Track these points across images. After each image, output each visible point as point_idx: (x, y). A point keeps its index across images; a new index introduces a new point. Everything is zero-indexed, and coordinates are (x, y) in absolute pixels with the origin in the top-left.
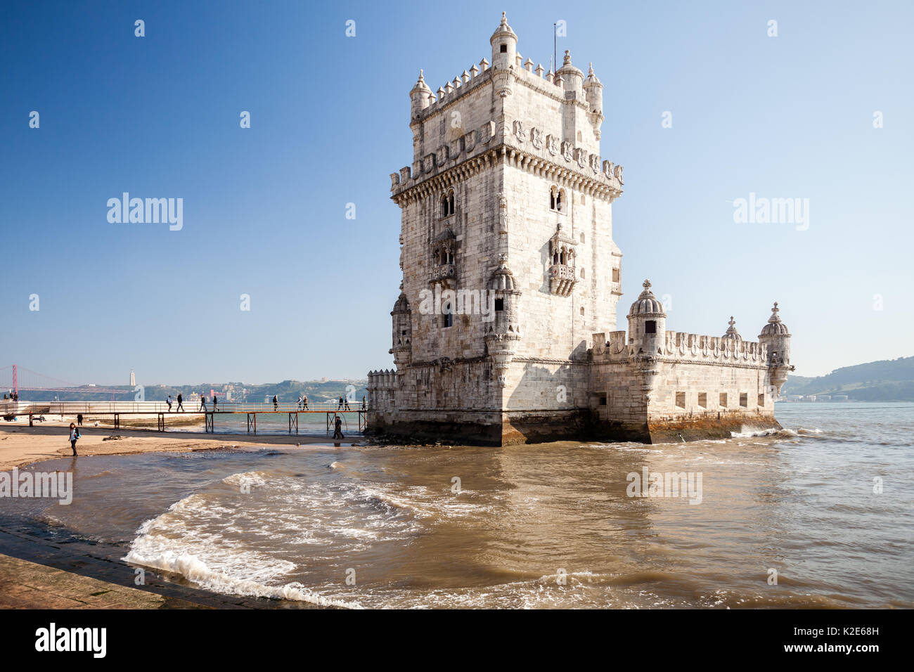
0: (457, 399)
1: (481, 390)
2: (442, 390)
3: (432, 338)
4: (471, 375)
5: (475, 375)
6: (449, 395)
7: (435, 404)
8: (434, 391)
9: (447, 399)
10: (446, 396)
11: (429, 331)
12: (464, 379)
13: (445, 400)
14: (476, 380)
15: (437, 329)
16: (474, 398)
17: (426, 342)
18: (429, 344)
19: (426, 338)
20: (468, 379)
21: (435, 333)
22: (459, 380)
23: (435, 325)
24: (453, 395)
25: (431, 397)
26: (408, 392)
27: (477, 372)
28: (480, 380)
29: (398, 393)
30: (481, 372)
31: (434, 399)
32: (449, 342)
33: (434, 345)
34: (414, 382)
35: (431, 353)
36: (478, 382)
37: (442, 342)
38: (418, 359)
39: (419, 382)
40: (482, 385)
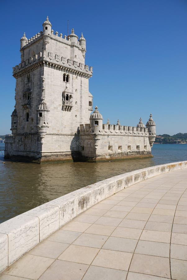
0: (29, 147)
2: (25, 144)
3: (23, 125)
4: (33, 139)
8: (23, 144)
10: (27, 146)
11: (22, 123)
12: (31, 141)
13: (26, 148)
16: (34, 147)
17: (21, 126)
20: (33, 141)
21: (24, 123)
22: (30, 141)
26: (16, 144)
27: (35, 138)
28: (36, 141)
30: (36, 138)
31: (23, 147)
32: (28, 127)
33: (24, 128)
34: (18, 141)
35: (23, 131)
36: (35, 142)
37: (26, 127)
38: (19, 133)
39: (19, 141)
40: (36, 143)
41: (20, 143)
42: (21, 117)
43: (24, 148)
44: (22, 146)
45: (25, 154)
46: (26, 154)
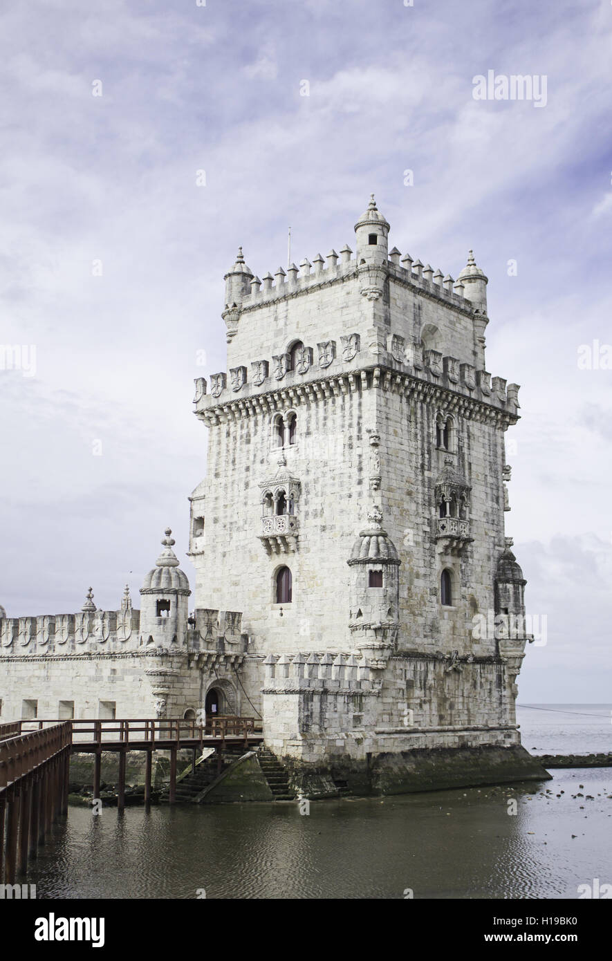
0: (466, 712)
1: (494, 700)
2: (445, 699)
3: (430, 616)
4: (483, 680)
5: (487, 680)
6: (456, 707)
7: (436, 720)
8: (435, 700)
9: (453, 712)
10: (452, 707)
11: (425, 604)
12: (474, 685)
13: (451, 714)
14: (489, 687)
15: (436, 605)
16: (487, 711)
17: (421, 620)
18: (425, 625)
19: (421, 615)
20: (479, 684)
21: (434, 610)
22: (468, 686)
23: (434, 598)
24: (461, 707)
25: (430, 709)
26: (390, 700)
27: (490, 676)
28: (493, 687)
29: (370, 702)
30: (493, 677)
31: (435, 712)
32: (454, 628)
33: (434, 628)
34: (402, 684)
35: (430, 641)
36: (490, 690)
37: (445, 626)
38: (409, 646)
39: (410, 685)
40: (495, 694)
41: (418, 693)
42: (418, 576)
43: (441, 717)
44: (431, 710)
45: (450, 740)
46: (457, 740)
